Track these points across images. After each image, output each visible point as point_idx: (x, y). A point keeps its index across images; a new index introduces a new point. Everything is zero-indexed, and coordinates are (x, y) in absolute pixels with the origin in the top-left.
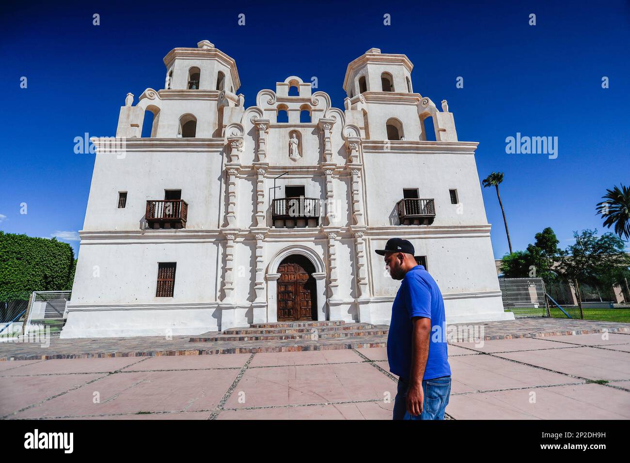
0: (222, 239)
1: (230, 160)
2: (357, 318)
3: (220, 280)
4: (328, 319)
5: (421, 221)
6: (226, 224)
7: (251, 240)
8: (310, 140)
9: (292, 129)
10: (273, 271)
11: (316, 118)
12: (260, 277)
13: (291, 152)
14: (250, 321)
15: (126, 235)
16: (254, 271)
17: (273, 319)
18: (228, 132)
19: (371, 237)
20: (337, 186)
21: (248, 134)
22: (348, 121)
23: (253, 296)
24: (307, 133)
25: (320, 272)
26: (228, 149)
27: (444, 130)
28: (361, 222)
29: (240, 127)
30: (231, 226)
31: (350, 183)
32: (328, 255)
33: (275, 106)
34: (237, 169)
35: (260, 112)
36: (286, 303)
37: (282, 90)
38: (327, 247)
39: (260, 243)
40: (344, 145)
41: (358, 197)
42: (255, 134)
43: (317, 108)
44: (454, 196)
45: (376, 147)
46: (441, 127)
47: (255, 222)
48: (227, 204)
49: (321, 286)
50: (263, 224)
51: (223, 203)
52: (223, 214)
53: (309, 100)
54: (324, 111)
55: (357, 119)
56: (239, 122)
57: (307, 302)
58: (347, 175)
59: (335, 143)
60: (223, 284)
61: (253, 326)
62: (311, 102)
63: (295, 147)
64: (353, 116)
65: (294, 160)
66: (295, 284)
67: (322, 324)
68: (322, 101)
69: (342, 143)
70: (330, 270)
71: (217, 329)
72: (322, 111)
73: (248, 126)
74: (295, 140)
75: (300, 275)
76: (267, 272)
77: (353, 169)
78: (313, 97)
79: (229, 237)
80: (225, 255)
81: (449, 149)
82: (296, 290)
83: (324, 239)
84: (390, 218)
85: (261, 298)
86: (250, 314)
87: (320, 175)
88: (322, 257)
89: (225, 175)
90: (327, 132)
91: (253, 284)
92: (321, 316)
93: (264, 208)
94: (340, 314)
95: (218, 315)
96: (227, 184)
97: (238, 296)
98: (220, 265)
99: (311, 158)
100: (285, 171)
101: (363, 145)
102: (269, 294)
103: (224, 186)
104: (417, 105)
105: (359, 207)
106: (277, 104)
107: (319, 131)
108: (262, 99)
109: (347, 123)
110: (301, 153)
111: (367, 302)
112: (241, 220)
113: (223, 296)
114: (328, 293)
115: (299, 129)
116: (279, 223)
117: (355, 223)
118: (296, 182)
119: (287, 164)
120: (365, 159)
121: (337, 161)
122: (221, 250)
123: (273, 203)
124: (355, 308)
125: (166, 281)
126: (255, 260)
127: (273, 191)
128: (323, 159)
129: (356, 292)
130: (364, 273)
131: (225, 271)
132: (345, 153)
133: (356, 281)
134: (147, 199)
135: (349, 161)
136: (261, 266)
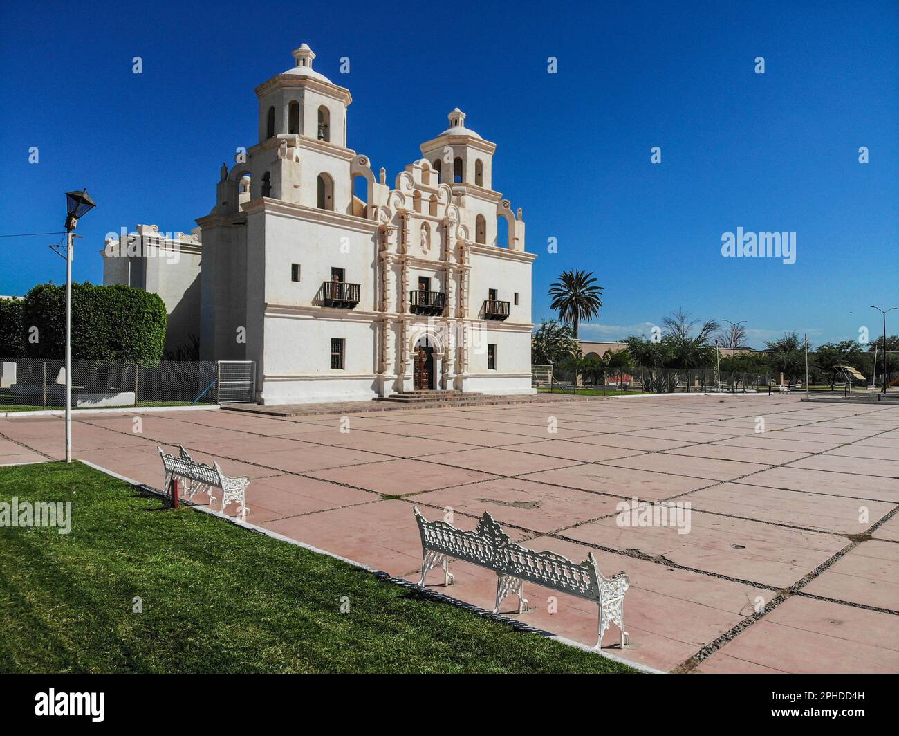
0: (380, 321)
1: (385, 248)
2: (457, 389)
4: (442, 388)
5: (498, 318)
6: (383, 309)
7: (397, 326)
8: (436, 237)
9: (424, 220)
10: (412, 351)
11: (440, 212)
12: (407, 357)
13: (421, 243)
14: (398, 389)
16: (400, 350)
17: (411, 388)
20: (453, 284)
21: (392, 221)
22: (462, 220)
23: (397, 370)
24: (434, 227)
26: (379, 234)
27: (517, 239)
28: (467, 315)
30: (389, 311)
33: (411, 192)
34: (392, 258)
35: (402, 196)
37: (417, 174)
39: (408, 327)
40: (457, 244)
41: (466, 294)
42: (398, 220)
43: (442, 200)
44: (516, 298)
45: (472, 249)
46: (516, 236)
47: (402, 310)
49: (438, 364)
50: (406, 311)
51: (377, 288)
52: (379, 297)
53: (436, 191)
54: (446, 206)
56: (386, 205)
59: (453, 239)
60: (383, 360)
61: (405, 393)
62: (437, 194)
63: (425, 239)
64: (465, 216)
65: (425, 253)
66: (420, 361)
67: (439, 392)
68: (443, 194)
69: (456, 241)
71: (377, 396)
72: (444, 205)
73: (394, 212)
74: (425, 232)
77: (466, 270)
78: (439, 189)
79: (389, 320)
81: (520, 259)
82: (420, 366)
86: (397, 385)
87: (443, 272)
89: (380, 263)
90: (451, 231)
91: (399, 361)
92: (439, 388)
93: (406, 297)
94: (450, 386)
95: (376, 384)
97: (391, 369)
98: (378, 343)
99: (434, 255)
100: (421, 263)
101: (470, 246)
102: (410, 371)
103: (378, 272)
104: (497, 204)
105: (467, 303)
106: (414, 189)
107: (444, 228)
108: (403, 180)
109: (461, 223)
110: (429, 248)
111: (466, 378)
112: (392, 306)
113: (381, 370)
114: (444, 370)
115: (428, 222)
116: (417, 311)
118: (425, 274)
119: (420, 256)
120: (472, 260)
121: (453, 260)
122: (378, 332)
123: (411, 293)
124: (456, 381)
125: (335, 354)
126: (403, 341)
127: (412, 280)
128: (443, 259)
129: (457, 372)
130: (466, 356)
131: (384, 349)
132: (457, 252)
133: (457, 364)
134: (318, 275)
135: (460, 262)
136: (407, 347)
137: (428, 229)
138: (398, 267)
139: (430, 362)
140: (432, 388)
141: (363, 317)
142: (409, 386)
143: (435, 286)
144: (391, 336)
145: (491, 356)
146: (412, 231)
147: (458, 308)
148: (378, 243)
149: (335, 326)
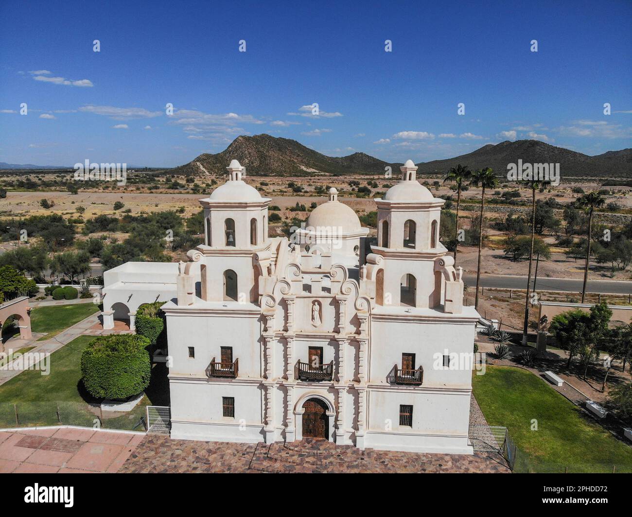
0: (263, 387)
1: (266, 330)
2: (355, 443)
4: (335, 441)
5: (412, 382)
6: (266, 377)
7: (284, 388)
8: (329, 311)
10: (301, 410)
11: (334, 289)
13: (313, 318)
14: (284, 440)
15: (198, 379)
16: (286, 408)
17: (299, 437)
18: (264, 303)
19: (370, 389)
20: (347, 352)
21: (279, 304)
22: (362, 292)
23: (286, 424)
24: (326, 303)
25: (331, 412)
26: (263, 319)
28: (364, 381)
29: (273, 299)
30: (269, 379)
31: (358, 349)
32: (337, 402)
33: (300, 278)
34: (272, 338)
35: (288, 284)
36: (308, 426)
37: (307, 261)
38: (337, 397)
39: (289, 391)
40: (355, 315)
41: (364, 362)
42: (284, 303)
43: (336, 279)
47: (286, 378)
48: (266, 363)
49: (331, 421)
50: (292, 378)
51: (263, 359)
52: (263, 367)
54: (341, 283)
55: (370, 289)
56: (271, 294)
57: (323, 426)
58: (355, 343)
59: (347, 312)
60: (266, 416)
61: (287, 442)
62: (330, 274)
63: (316, 314)
64: (367, 286)
66: (315, 414)
67: (332, 444)
68: (339, 273)
69: (354, 312)
70: (338, 412)
71: (263, 441)
72: (339, 282)
73: (278, 297)
74: (317, 307)
75: (319, 408)
76: (295, 409)
77: (361, 341)
78: (332, 270)
79: (268, 387)
80: (266, 399)
82: (315, 418)
83: (335, 390)
84: (387, 378)
85: (291, 428)
86: (284, 434)
87: (335, 343)
88: (333, 402)
89: (263, 340)
90: (341, 307)
91: (286, 418)
92: (331, 440)
94: (343, 441)
95: (263, 433)
96: (265, 346)
97: (276, 424)
98: (264, 402)
99: (328, 326)
100: (309, 336)
101: (372, 316)
102: (297, 422)
103: (263, 347)
104: (434, 261)
105: (364, 370)
106: (302, 275)
107: (336, 302)
108: (290, 270)
109: (360, 295)
110: (320, 321)
112: (276, 374)
113: (266, 424)
114: (336, 427)
115: (320, 299)
116: (304, 378)
117: (359, 381)
118: (316, 344)
119: (309, 330)
120: (373, 330)
121: (347, 329)
122: (263, 393)
123: (299, 362)
124: (354, 438)
125: (229, 407)
126: (285, 402)
127: (299, 351)
128: (337, 331)
129: (356, 428)
130: (362, 417)
131: (266, 409)
132: (357, 321)
133: (356, 421)
134: (209, 353)
135: (358, 332)
136: (291, 408)
137: (320, 304)
138: (284, 340)
139: (326, 418)
140: (327, 437)
142: (296, 436)
143: (329, 355)
144: (276, 396)
145: (406, 415)
146: (299, 310)
147: (357, 372)
148: (263, 326)
149: (225, 388)
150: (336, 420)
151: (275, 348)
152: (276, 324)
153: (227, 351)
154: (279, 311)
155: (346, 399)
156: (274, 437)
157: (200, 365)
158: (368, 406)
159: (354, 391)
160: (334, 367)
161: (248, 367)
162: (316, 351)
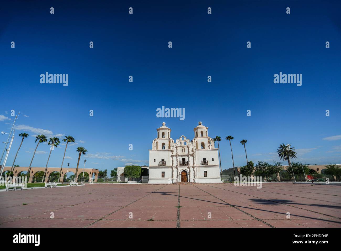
0: (172, 168)
1: (172, 154)
2: (194, 181)
3: (172, 174)
5: (206, 165)
6: (172, 165)
7: (177, 168)
8: (186, 149)
10: (180, 173)
11: (187, 144)
12: (178, 174)
13: (183, 151)
14: (177, 181)
15: (156, 167)
16: (177, 173)
17: (181, 181)
18: (172, 148)
19: (197, 167)
20: (191, 158)
22: (193, 145)
23: (177, 177)
25: (188, 173)
26: (172, 151)
27: (212, 146)
28: (195, 165)
29: (174, 147)
30: (173, 166)
32: (189, 171)
33: (179, 142)
34: (174, 156)
35: (177, 144)
37: (181, 139)
38: (189, 169)
39: (178, 169)
41: (195, 160)
42: (176, 148)
43: (187, 142)
44: (213, 159)
45: (198, 150)
47: (177, 165)
48: (172, 162)
49: (188, 176)
50: (178, 165)
52: (172, 163)
53: (186, 141)
54: (189, 143)
57: (186, 178)
58: (193, 156)
59: (191, 149)
60: (173, 175)
61: (178, 182)
63: (183, 150)
64: (194, 144)
66: (184, 175)
68: (188, 141)
70: (190, 173)
71: (172, 183)
73: (175, 147)
74: (184, 149)
75: (185, 174)
78: (187, 140)
81: (212, 150)
83: (189, 168)
84: (200, 164)
87: (188, 156)
88: (188, 171)
89: (172, 156)
90: (189, 148)
91: (177, 175)
92: (188, 181)
93: (178, 162)
94: (191, 181)
95: (172, 180)
96: (172, 157)
97: (175, 177)
98: (172, 172)
99: (186, 153)
100: (182, 155)
101: (196, 150)
102: (180, 177)
104: (208, 139)
105: (195, 162)
106: (180, 142)
107: (188, 147)
108: (177, 141)
110: (184, 151)
111: (197, 179)
112: (175, 165)
113: (173, 177)
114: (190, 177)
116: (181, 165)
117: (194, 165)
118: (184, 157)
119: (182, 154)
120: (196, 153)
121: (191, 153)
122: (172, 169)
123: (180, 162)
124: (194, 180)
125: (163, 174)
126: (177, 171)
127: (180, 159)
128: (188, 153)
129: (194, 177)
130: (195, 174)
131: (173, 173)
132: (193, 151)
133: (194, 175)
134: (159, 160)
135: (193, 153)
136: (178, 172)
137: (184, 148)
138: (176, 156)
139: (187, 175)
140: (187, 181)
141: (168, 167)
142: (180, 180)
143: (187, 159)
144: (175, 170)
145: (206, 173)
146: (180, 149)
147: (193, 163)
148: (172, 153)
149: (163, 169)
150: (190, 175)
151: (175, 158)
152: (175, 153)
153: (163, 160)
154: (175, 149)
155: (192, 170)
156: (175, 181)
157: (157, 164)
158: (196, 170)
159: (193, 167)
160: (188, 162)
161: (168, 163)
162: (184, 159)
